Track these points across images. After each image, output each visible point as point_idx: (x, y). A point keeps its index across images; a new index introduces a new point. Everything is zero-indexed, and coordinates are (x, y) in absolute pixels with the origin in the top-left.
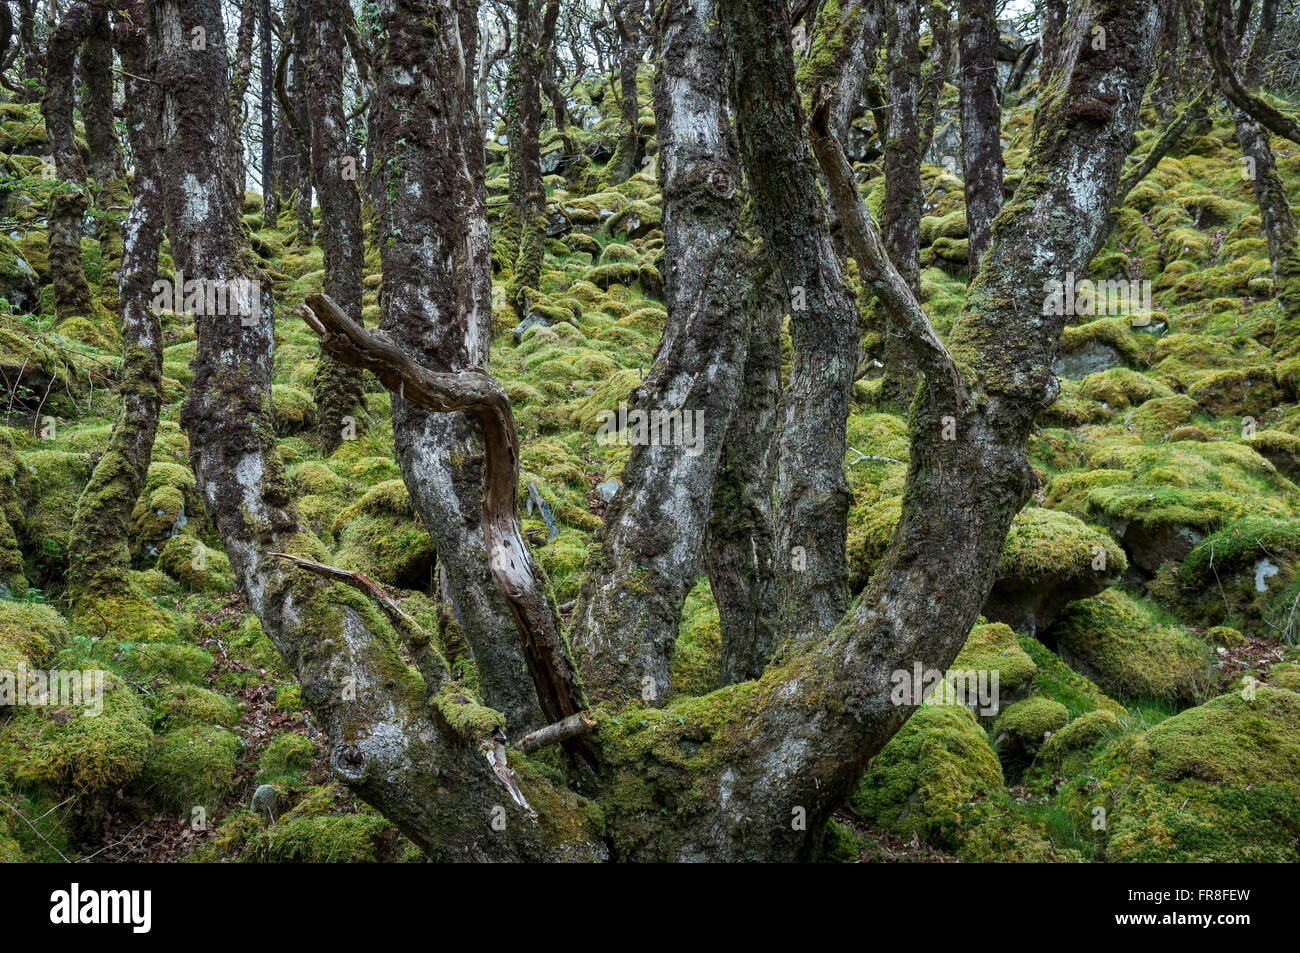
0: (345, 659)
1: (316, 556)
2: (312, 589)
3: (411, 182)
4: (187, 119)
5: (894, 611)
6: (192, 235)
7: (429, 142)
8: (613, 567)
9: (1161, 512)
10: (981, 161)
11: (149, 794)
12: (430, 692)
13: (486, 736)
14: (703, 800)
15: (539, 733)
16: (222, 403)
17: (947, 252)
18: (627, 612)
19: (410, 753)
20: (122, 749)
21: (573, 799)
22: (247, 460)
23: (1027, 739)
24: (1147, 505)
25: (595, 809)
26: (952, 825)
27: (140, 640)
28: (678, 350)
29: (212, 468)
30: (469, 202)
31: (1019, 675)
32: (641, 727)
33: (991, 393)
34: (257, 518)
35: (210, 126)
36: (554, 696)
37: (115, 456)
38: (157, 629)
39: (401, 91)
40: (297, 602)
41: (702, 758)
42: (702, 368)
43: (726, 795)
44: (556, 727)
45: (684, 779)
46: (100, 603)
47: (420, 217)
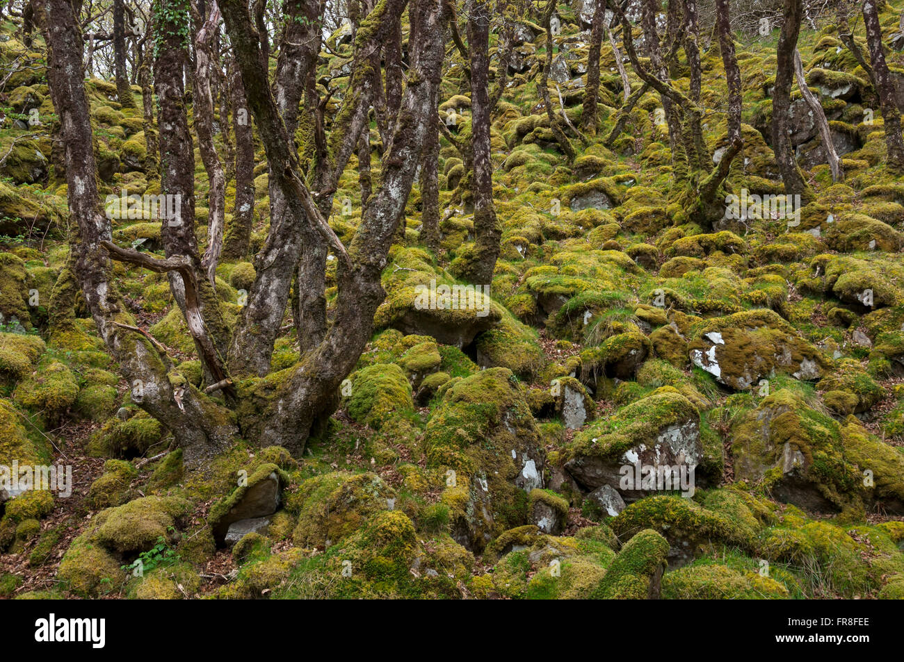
0: (136, 360)
1: (127, 322)
2: (124, 334)
3: (172, 169)
4: (75, 155)
5: (333, 341)
6: (78, 199)
7: (179, 153)
8: (245, 324)
9: (551, 289)
10: (479, 123)
11: (79, 412)
12: (167, 372)
13: (178, 387)
14: (272, 410)
15: (211, 387)
16: (91, 264)
17: (541, 136)
18: (250, 341)
19: (160, 393)
20: (65, 394)
21: (224, 410)
22: (101, 285)
23: (431, 389)
24: (545, 285)
25: (233, 413)
26: (379, 420)
27: (79, 350)
28: (273, 239)
29: (88, 288)
30: (215, 162)
31: (433, 363)
32: (251, 384)
33: (363, 264)
34: (105, 307)
35: (84, 157)
36: (216, 373)
37: (67, 271)
38: (87, 345)
39: (167, 132)
40: (119, 339)
41: (272, 395)
42: (282, 246)
43: (280, 408)
44: (217, 384)
45: (265, 403)
46: (62, 334)
47: (175, 184)
